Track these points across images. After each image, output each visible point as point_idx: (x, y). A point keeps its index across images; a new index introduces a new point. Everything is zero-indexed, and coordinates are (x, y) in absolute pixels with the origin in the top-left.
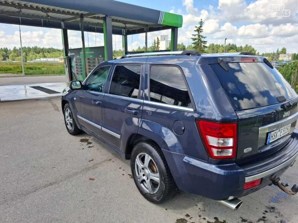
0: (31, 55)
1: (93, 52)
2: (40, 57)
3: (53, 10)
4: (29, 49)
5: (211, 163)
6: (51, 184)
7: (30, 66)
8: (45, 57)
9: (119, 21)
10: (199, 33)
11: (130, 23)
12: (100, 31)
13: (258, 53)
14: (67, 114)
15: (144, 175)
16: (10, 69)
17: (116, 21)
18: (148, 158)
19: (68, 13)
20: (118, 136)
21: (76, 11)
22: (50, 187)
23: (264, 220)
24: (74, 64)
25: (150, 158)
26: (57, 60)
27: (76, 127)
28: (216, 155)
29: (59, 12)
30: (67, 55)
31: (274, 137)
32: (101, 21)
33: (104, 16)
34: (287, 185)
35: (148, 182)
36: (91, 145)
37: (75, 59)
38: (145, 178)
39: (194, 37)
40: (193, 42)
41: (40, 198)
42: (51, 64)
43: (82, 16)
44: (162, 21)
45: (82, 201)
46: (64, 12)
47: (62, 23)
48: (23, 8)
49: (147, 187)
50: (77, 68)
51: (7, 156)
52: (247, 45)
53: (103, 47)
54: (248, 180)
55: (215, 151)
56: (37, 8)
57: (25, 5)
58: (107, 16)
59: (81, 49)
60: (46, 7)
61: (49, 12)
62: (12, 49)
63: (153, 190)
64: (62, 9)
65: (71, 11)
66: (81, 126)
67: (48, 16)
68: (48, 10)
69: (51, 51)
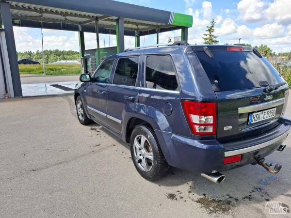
0: (52, 57)
1: (107, 53)
2: (60, 59)
3: (71, 13)
4: (51, 52)
5: (194, 139)
6: (61, 163)
7: (52, 67)
8: (65, 59)
9: (132, 23)
10: (210, 33)
11: (141, 24)
12: (113, 32)
13: (274, 53)
14: (79, 106)
15: (140, 155)
16: (33, 70)
17: (129, 23)
18: (144, 139)
19: (84, 16)
20: (120, 121)
21: (91, 14)
22: (59, 165)
23: (249, 198)
24: (89, 64)
25: (145, 139)
26: (76, 61)
27: (86, 117)
28: (198, 131)
29: (76, 15)
30: (83, 55)
31: (256, 118)
32: (114, 23)
33: (117, 18)
34: (271, 165)
35: (144, 161)
36: (98, 133)
37: (90, 59)
38: (141, 157)
39: (205, 37)
40: (204, 41)
41: (50, 173)
42: (71, 66)
43: (97, 19)
44: (172, 21)
45: (86, 176)
46: (80, 16)
47: (80, 26)
48: (44, 12)
49: (143, 166)
50: (92, 67)
51: (25, 141)
52: (262, 45)
53: (115, 47)
54: (227, 154)
55: (197, 127)
56: (57, 13)
57: (46, 10)
58: (119, 18)
59: (96, 49)
60: (64, 10)
61: (67, 16)
62: (35, 53)
63: (148, 168)
64: (79, 13)
65: (87, 14)
66: (90, 116)
67: (66, 19)
68: (66, 14)
69: (70, 53)
